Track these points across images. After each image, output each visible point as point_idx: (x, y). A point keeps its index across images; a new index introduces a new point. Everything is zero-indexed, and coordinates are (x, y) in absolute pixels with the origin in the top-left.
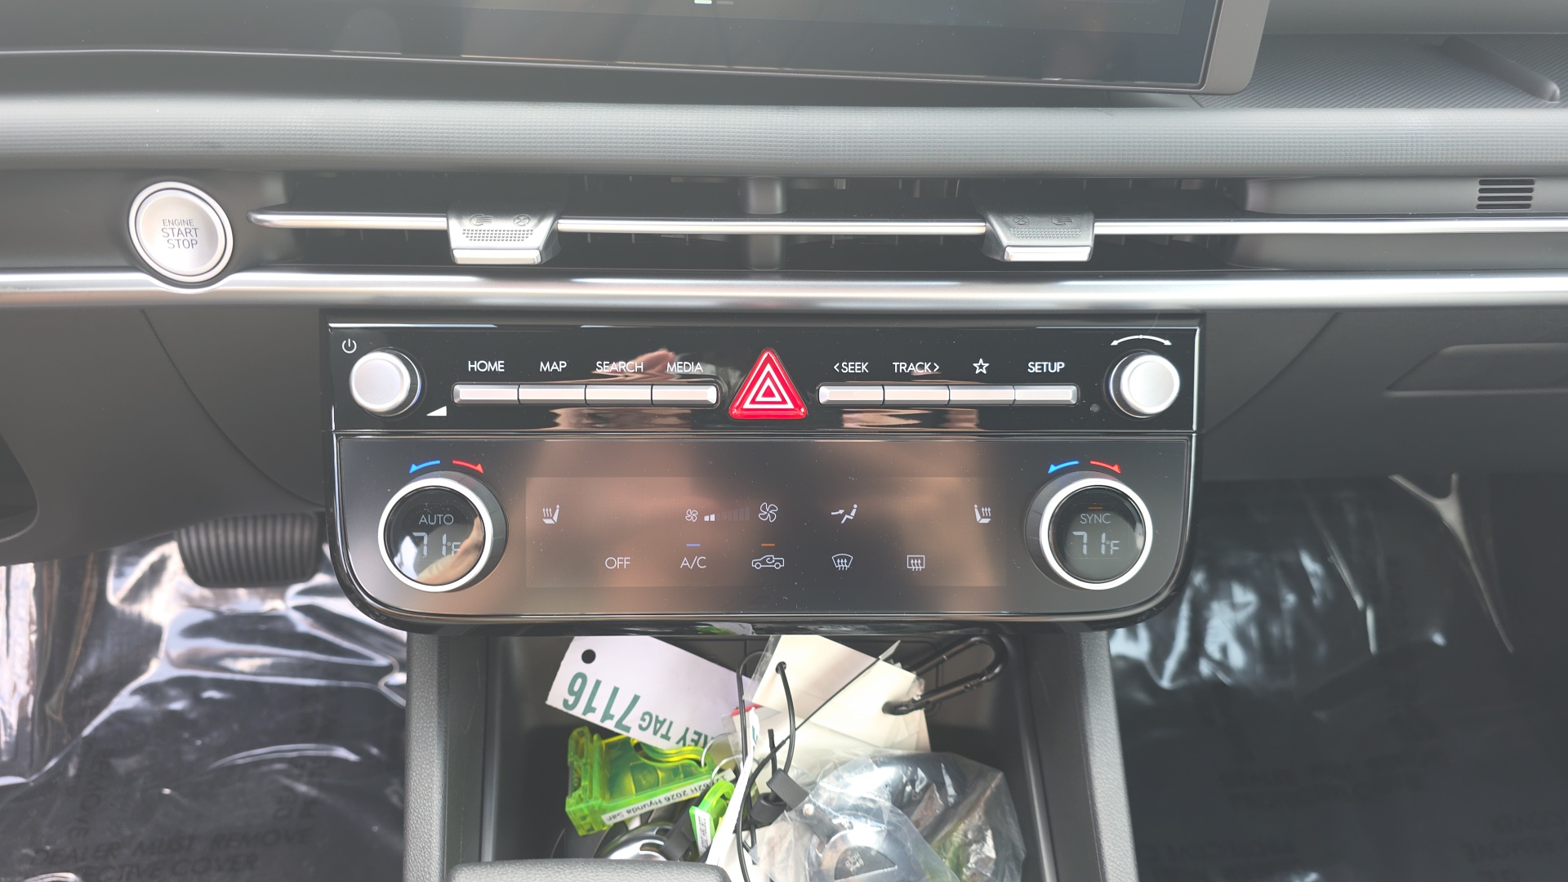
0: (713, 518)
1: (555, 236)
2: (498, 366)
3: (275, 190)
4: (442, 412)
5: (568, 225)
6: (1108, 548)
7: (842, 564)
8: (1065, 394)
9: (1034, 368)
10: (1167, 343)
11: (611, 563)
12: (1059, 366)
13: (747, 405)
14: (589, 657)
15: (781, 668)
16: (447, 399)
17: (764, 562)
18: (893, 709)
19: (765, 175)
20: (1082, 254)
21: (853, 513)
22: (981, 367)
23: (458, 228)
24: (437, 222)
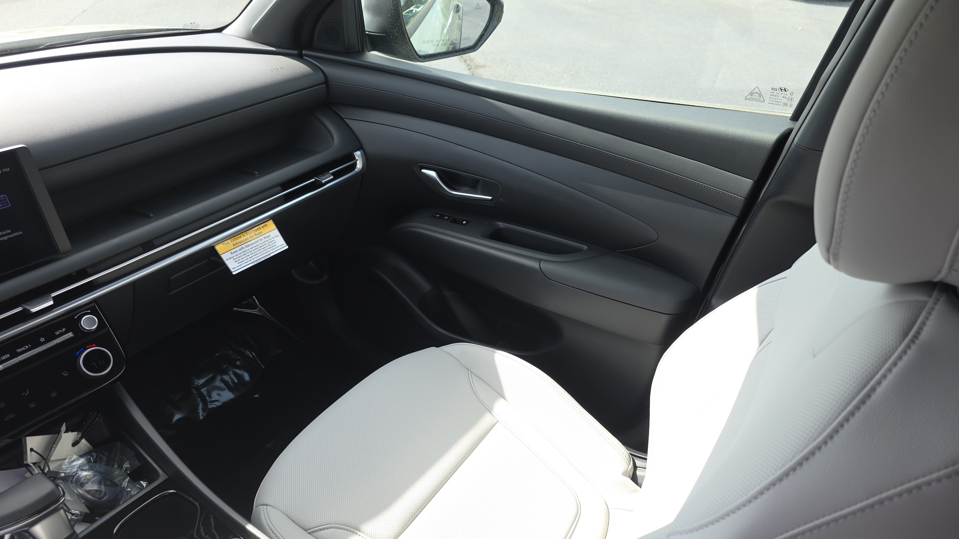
6: (102, 363)
7: (32, 406)
8: (70, 335)
9: (57, 333)
10: (89, 311)
12: (64, 330)
15: (32, 450)
17: (8, 418)
18: (74, 444)
20: (51, 303)
21: (28, 392)
22: (42, 340)
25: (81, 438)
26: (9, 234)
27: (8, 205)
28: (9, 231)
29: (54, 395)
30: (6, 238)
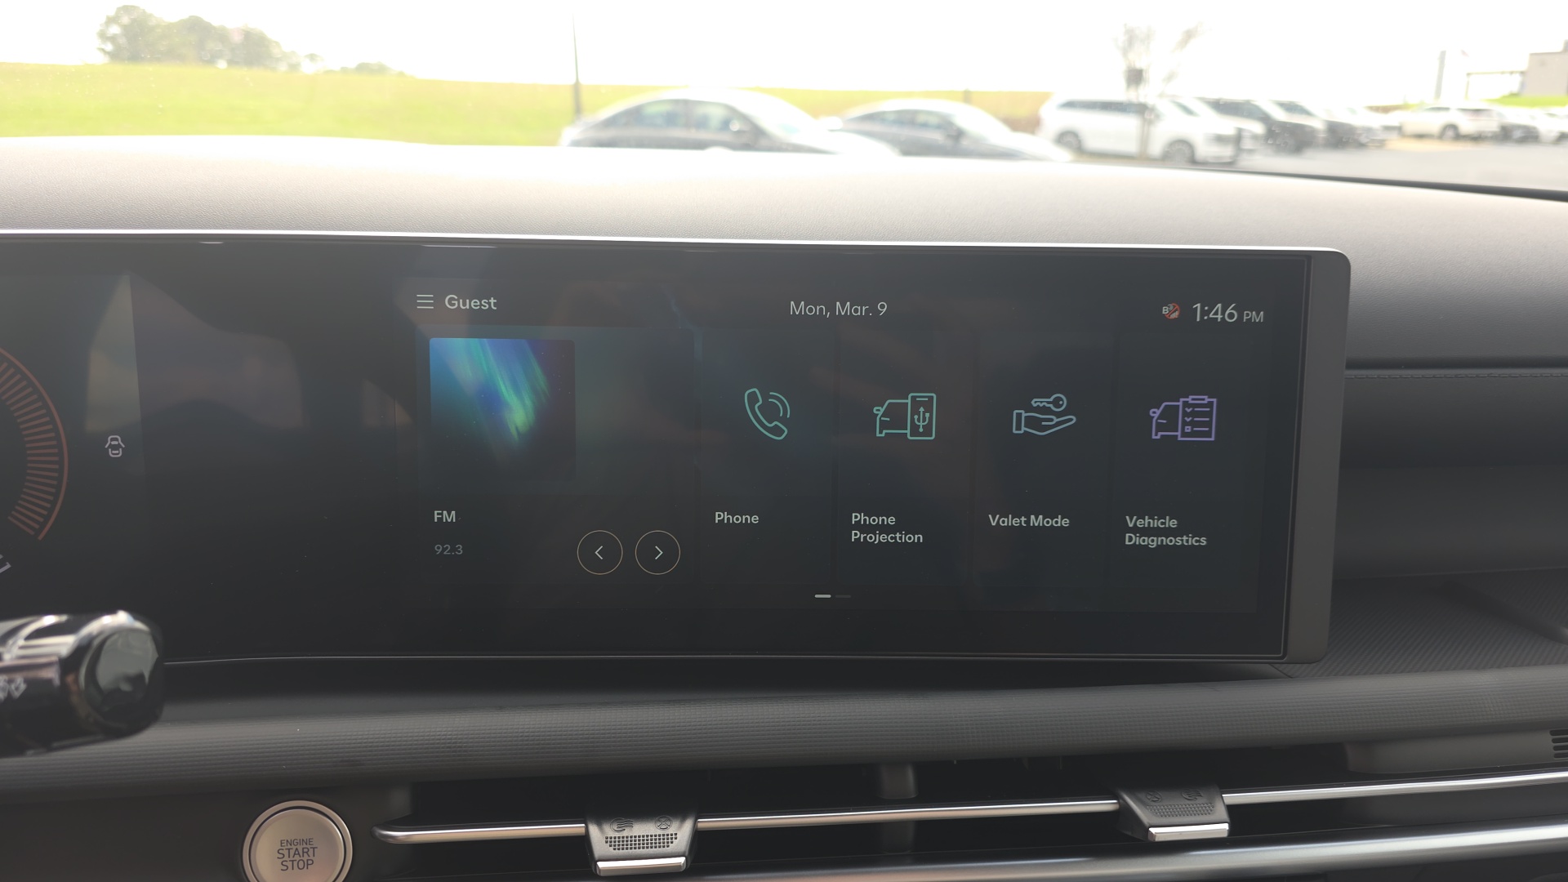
1: (698, 836)
5: (706, 823)
19: (899, 761)
23: (599, 836)
24: (574, 829)
26: (1168, 532)
27: (1208, 434)
28: (1173, 523)
30: (1153, 542)
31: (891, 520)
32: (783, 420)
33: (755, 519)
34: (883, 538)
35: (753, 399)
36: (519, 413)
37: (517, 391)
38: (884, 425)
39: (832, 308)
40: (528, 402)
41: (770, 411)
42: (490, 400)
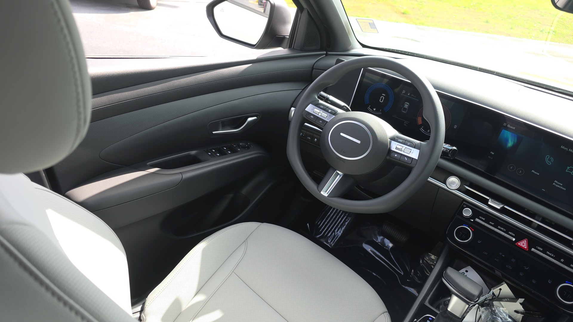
0: (504, 256)
1: (503, 208)
2: (484, 219)
3: (468, 184)
4: (472, 220)
5: (506, 207)
7: (521, 274)
11: (484, 253)
13: (519, 244)
14: (467, 271)
15: (500, 289)
16: (474, 219)
17: (508, 266)
18: (516, 312)
19: (540, 216)
21: (528, 268)
22: (562, 260)
23: (490, 200)
24: (488, 198)
25: (522, 313)
29: (534, 282)
31: (562, 185)
32: (551, 162)
33: (538, 174)
34: (559, 186)
35: (548, 157)
36: (510, 144)
37: (511, 141)
38: (568, 170)
39: (568, 149)
40: (512, 143)
41: (549, 160)
42: (507, 141)
